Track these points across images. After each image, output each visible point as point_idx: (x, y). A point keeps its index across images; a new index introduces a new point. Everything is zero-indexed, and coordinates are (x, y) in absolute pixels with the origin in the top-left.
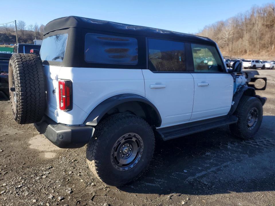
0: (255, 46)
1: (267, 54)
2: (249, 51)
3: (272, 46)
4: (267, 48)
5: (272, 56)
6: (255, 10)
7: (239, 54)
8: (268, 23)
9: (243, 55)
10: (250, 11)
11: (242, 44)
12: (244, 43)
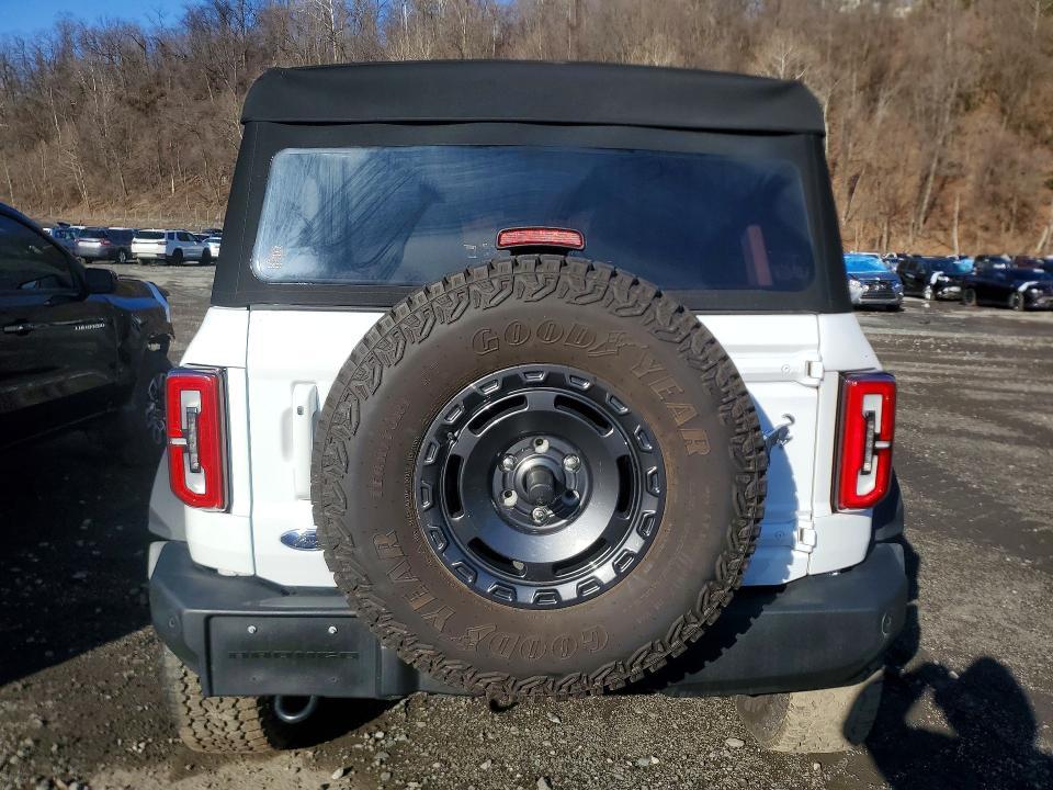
0: (107, 177)
1: (156, 207)
2: (89, 194)
3: (170, 181)
4: (154, 185)
5: (174, 214)
6: (75, 36)
7: (51, 204)
8: (135, 95)
9: (66, 207)
10: (54, 37)
11: (50, 162)
12: (61, 162)
